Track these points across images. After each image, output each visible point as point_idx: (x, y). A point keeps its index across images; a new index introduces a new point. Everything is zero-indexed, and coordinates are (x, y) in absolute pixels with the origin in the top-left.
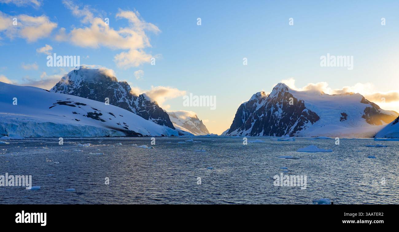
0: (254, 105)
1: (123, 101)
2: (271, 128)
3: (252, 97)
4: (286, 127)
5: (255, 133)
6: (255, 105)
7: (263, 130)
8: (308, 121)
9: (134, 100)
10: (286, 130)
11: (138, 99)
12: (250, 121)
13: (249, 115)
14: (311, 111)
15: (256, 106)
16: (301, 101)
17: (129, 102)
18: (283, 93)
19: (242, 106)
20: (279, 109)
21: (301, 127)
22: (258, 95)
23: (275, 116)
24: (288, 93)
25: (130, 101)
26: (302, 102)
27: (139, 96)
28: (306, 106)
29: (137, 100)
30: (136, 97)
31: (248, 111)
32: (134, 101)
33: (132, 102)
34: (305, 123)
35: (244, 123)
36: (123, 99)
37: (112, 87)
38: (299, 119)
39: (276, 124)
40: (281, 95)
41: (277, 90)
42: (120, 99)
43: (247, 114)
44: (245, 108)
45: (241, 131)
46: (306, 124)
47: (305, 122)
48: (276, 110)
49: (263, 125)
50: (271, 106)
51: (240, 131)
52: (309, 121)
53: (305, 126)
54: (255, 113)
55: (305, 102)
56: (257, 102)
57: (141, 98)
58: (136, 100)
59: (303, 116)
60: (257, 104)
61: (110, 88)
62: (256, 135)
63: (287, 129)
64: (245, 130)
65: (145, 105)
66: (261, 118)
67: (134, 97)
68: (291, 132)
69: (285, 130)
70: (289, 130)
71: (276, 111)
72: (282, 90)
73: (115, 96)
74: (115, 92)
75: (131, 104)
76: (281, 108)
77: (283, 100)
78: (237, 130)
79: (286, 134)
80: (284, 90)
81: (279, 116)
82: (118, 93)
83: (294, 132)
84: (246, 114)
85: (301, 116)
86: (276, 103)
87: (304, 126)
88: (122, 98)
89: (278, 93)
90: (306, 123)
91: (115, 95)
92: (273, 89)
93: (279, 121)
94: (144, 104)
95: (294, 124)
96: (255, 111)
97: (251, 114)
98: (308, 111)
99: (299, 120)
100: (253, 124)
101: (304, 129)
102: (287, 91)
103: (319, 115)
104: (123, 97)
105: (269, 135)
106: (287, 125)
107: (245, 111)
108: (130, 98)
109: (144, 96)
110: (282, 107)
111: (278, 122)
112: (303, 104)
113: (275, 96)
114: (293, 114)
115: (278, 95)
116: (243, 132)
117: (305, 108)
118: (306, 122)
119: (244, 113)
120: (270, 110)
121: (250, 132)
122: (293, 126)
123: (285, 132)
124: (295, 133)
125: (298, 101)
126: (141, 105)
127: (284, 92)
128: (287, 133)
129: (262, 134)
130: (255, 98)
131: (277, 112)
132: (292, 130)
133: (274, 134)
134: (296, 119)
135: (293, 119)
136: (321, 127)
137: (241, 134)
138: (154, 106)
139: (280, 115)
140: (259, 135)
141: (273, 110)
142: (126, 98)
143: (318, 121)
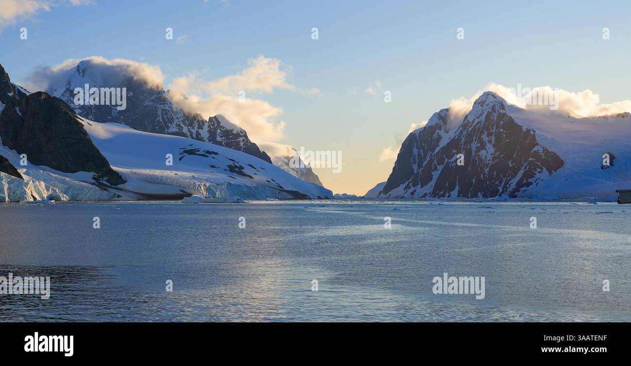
0: (435, 136)
1: (177, 130)
2: (472, 182)
3: (431, 120)
4: (502, 181)
5: (442, 193)
6: (439, 135)
7: (457, 186)
8: (542, 169)
9: (199, 128)
10: (502, 185)
11: (206, 125)
12: (430, 169)
13: (425, 156)
14: (547, 150)
15: (439, 138)
16: (529, 131)
17: (190, 131)
18: (495, 115)
19: (412, 136)
20: (488, 144)
21: (530, 180)
22: (442, 114)
23: (481, 160)
24: (504, 114)
25: (192, 131)
26: (532, 133)
27: (208, 120)
28: (538, 140)
29: (206, 128)
30: (203, 122)
31: (424, 149)
32: (200, 130)
33: (194, 131)
34: (536, 172)
35: (415, 172)
36: (177, 126)
37: (153, 101)
38: (525, 165)
39: (482, 175)
40: (492, 117)
41: (481, 106)
42: (170, 125)
43: (422, 154)
44: (417, 142)
45: (412, 187)
46: (538, 176)
47: (536, 170)
48: (483, 146)
49: (457, 177)
50: (472, 139)
51: (410, 188)
52: (545, 169)
53: (537, 179)
54: (439, 152)
55: (538, 132)
56: (441, 130)
57: (214, 124)
58: (202, 129)
59: (533, 159)
60: (442, 133)
61: (150, 104)
62: (443, 196)
63: (503, 183)
64: (420, 186)
65: (223, 138)
66: (452, 163)
67: (198, 121)
68: (511, 189)
69: (500, 186)
70: (508, 186)
71: (482, 150)
72: (493, 108)
73: (161, 120)
74: (159, 112)
75: (194, 136)
76: (491, 143)
77: (495, 127)
78: (402, 186)
79: (501, 193)
80: (497, 108)
81: (489, 159)
82: (166, 114)
83: (517, 189)
84: (419, 154)
85: (530, 159)
86: (482, 133)
87: (534, 179)
88: (174, 125)
89: (486, 113)
90: (539, 172)
91: (160, 118)
92: (475, 103)
93: (488, 169)
94: (221, 137)
95: (516, 174)
96: (437, 149)
97: (429, 153)
98: (542, 149)
99: (525, 168)
100: (436, 175)
101: (535, 184)
102: (502, 111)
103: (562, 158)
104: (176, 121)
105: (470, 196)
106: (504, 176)
107: (417, 148)
108: (191, 124)
109: (219, 120)
110: (493, 142)
111: (486, 171)
112: (534, 136)
113: (479, 120)
114: (515, 156)
115: (486, 117)
116: (415, 191)
117: (537, 144)
118: (539, 170)
119: (415, 151)
120: (470, 147)
121: (431, 190)
122: (514, 177)
123: (500, 189)
124: (518, 192)
125: (524, 130)
126: (216, 137)
127: (497, 112)
128: (503, 192)
129: (455, 193)
130: (437, 121)
131: (483, 152)
132: (513, 186)
133: (479, 194)
134: (519, 165)
135: (514, 164)
136: (567, 180)
137: (412, 193)
138: (241, 139)
139: (490, 157)
140: (449, 196)
141: (477, 147)
142: (184, 124)
143: (561, 168)
